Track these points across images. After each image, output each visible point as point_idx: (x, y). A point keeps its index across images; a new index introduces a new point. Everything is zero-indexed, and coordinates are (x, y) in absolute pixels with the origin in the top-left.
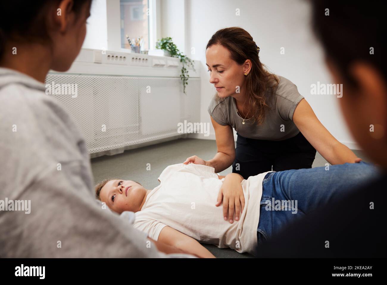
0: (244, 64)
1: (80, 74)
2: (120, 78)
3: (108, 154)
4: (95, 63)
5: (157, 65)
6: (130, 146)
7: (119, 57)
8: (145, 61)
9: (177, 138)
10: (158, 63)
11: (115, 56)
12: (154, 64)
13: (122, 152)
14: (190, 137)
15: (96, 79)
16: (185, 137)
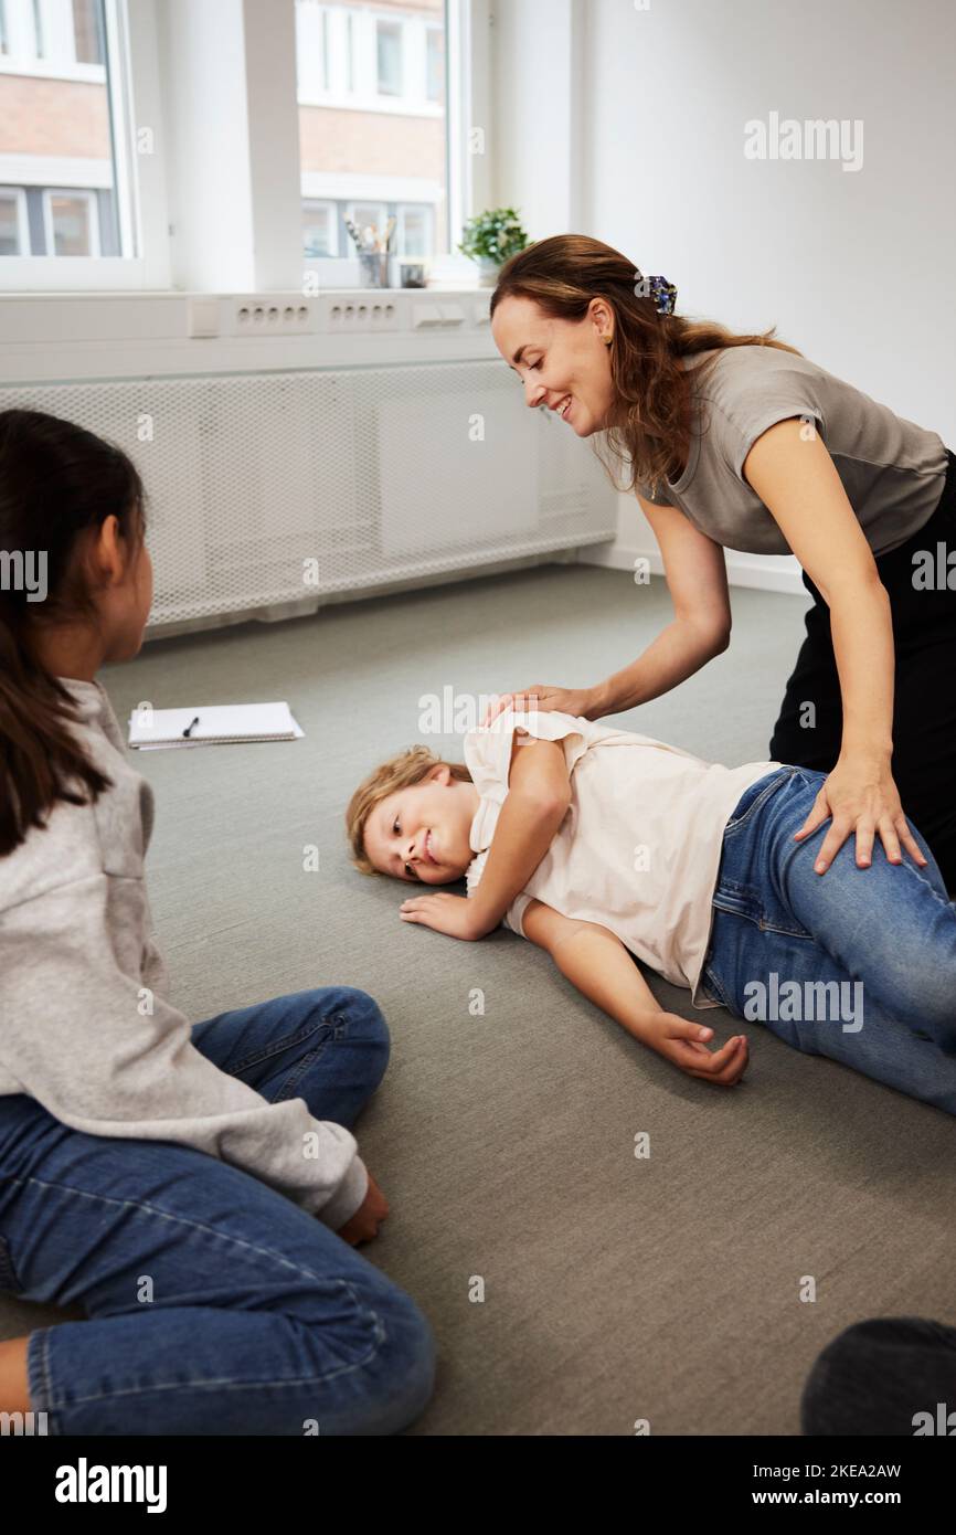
0: (590, 314)
1: (149, 378)
2: (288, 380)
3: (262, 619)
4: (193, 338)
5: (427, 325)
6: (347, 593)
7: (281, 309)
8: (382, 314)
9: (536, 563)
10: (435, 316)
11: (266, 309)
12: (417, 322)
13: (313, 610)
14: (583, 559)
15: (219, 386)
16: (565, 561)
